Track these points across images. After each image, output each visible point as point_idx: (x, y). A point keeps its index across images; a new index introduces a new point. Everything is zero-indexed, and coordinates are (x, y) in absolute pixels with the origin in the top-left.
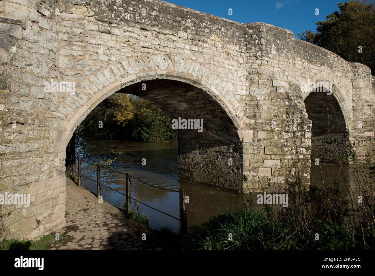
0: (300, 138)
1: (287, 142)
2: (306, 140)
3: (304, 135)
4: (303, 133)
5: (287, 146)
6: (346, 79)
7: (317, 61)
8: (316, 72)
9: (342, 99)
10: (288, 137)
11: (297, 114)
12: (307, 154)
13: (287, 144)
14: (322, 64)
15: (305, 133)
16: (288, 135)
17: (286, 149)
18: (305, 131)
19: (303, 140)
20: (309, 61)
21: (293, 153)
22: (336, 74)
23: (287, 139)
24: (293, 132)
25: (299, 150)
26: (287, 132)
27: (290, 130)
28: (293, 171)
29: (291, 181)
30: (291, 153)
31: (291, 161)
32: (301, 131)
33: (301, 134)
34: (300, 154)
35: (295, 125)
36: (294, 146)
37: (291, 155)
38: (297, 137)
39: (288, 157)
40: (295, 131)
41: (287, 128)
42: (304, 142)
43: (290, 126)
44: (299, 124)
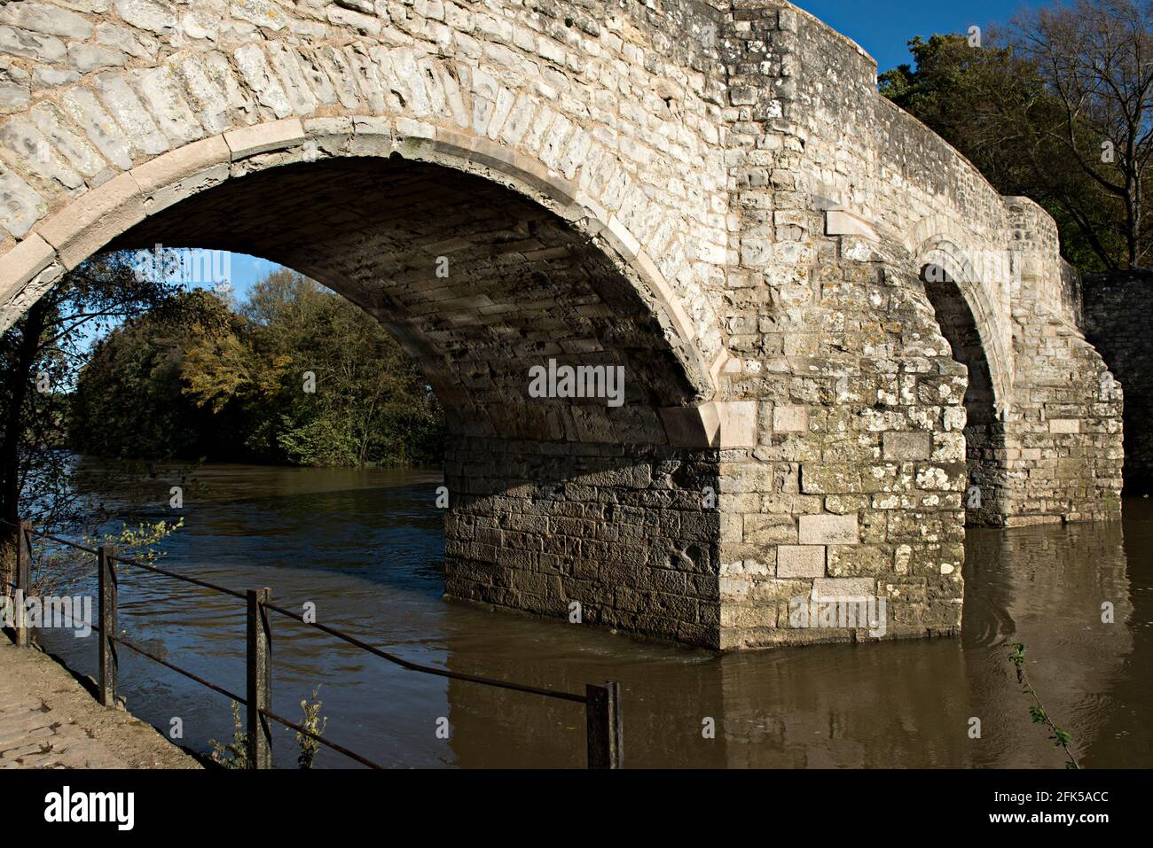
0: (925, 431)
1: (881, 445)
2: (948, 436)
3: (942, 419)
4: (937, 409)
5: (881, 462)
6: (995, 246)
7: (925, 175)
8: (925, 211)
9: (987, 311)
10: (884, 428)
11: (914, 340)
12: (951, 491)
13: (882, 454)
14: (938, 188)
15: (943, 410)
16: (886, 421)
17: (879, 472)
18: (944, 404)
19: (938, 437)
20: (907, 173)
21: (903, 487)
22: (972, 227)
23: (881, 433)
24: (901, 409)
25: (923, 474)
26: (880, 407)
27: (891, 400)
28: (905, 554)
29: (896, 593)
30: (896, 488)
31: (897, 519)
32: (931, 405)
33: (931, 416)
34: (928, 490)
35: (909, 383)
36: (908, 461)
37: (897, 494)
38: (915, 427)
39: (885, 504)
40: (908, 403)
41: (881, 394)
42: (940, 445)
43: (893, 386)
44: (922, 379)
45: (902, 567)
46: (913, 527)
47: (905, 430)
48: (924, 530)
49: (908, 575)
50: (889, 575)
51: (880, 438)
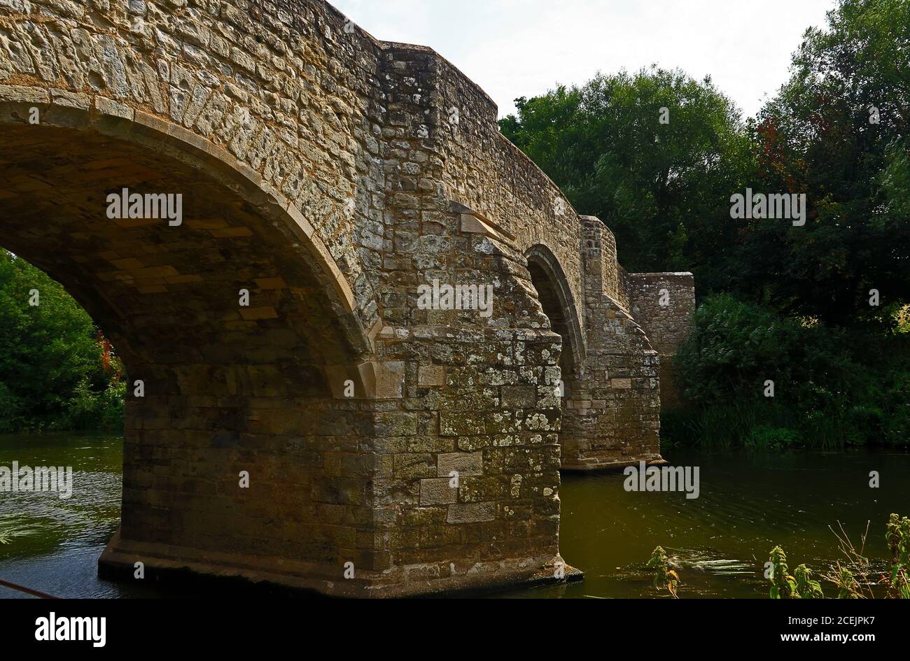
0: (531, 384)
1: (499, 396)
2: (548, 389)
3: (543, 376)
4: (540, 368)
5: (500, 410)
10: (502, 383)
11: (524, 315)
12: (550, 431)
13: (500, 403)
15: (544, 369)
16: (503, 378)
17: (498, 418)
18: (545, 363)
19: (541, 389)
21: (516, 429)
23: (499, 387)
24: (515, 368)
25: (531, 418)
26: (500, 366)
27: (507, 360)
28: (517, 482)
29: (511, 513)
30: (511, 429)
31: (512, 454)
32: (536, 366)
33: (536, 374)
34: (534, 431)
35: (520, 348)
36: (519, 408)
37: (511, 434)
38: (524, 382)
39: (503, 442)
40: (520, 364)
41: (500, 356)
42: (543, 396)
43: (509, 350)
44: (530, 345)
45: (515, 493)
46: (523, 461)
47: (517, 385)
48: (531, 461)
49: (520, 497)
50: (505, 498)
51: (499, 391)
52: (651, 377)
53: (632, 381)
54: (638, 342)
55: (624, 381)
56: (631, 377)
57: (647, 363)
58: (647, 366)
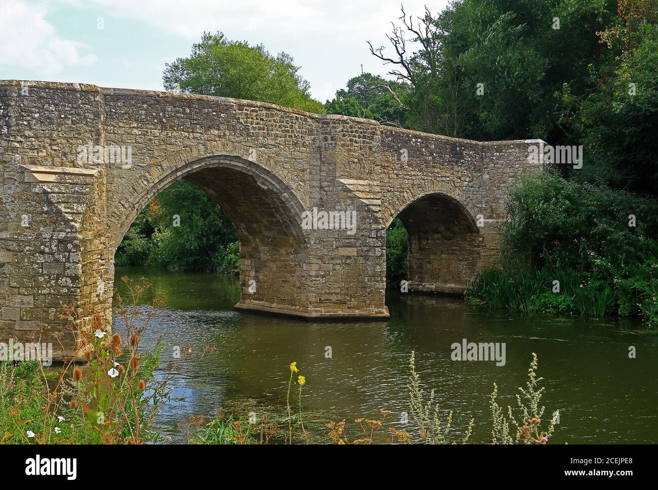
0: (62, 262)
1: (42, 268)
2: (71, 265)
3: (69, 258)
4: (67, 254)
5: (43, 275)
10: (43, 261)
11: (61, 225)
12: (73, 287)
13: (42, 272)
15: (69, 254)
16: (44, 259)
17: (41, 279)
18: (70, 251)
19: (67, 265)
21: (51, 285)
23: (42, 263)
24: (53, 254)
25: (61, 280)
26: (42, 252)
27: (47, 250)
28: (53, 312)
29: (49, 327)
30: (48, 285)
31: (49, 298)
32: (64, 252)
33: (64, 256)
34: (63, 287)
35: (55, 243)
36: (54, 274)
37: (49, 288)
38: (57, 261)
39: (44, 292)
40: (54, 251)
41: (42, 247)
42: (68, 268)
43: (48, 244)
44: (60, 241)
45: (51, 317)
46: (56, 301)
47: (53, 262)
48: (61, 302)
49: (54, 320)
50: (46, 320)
51: (42, 265)
52: (377, 247)
53: (358, 250)
54: (368, 217)
55: (350, 249)
56: (357, 247)
57: (373, 235)
58: (374, 238)
